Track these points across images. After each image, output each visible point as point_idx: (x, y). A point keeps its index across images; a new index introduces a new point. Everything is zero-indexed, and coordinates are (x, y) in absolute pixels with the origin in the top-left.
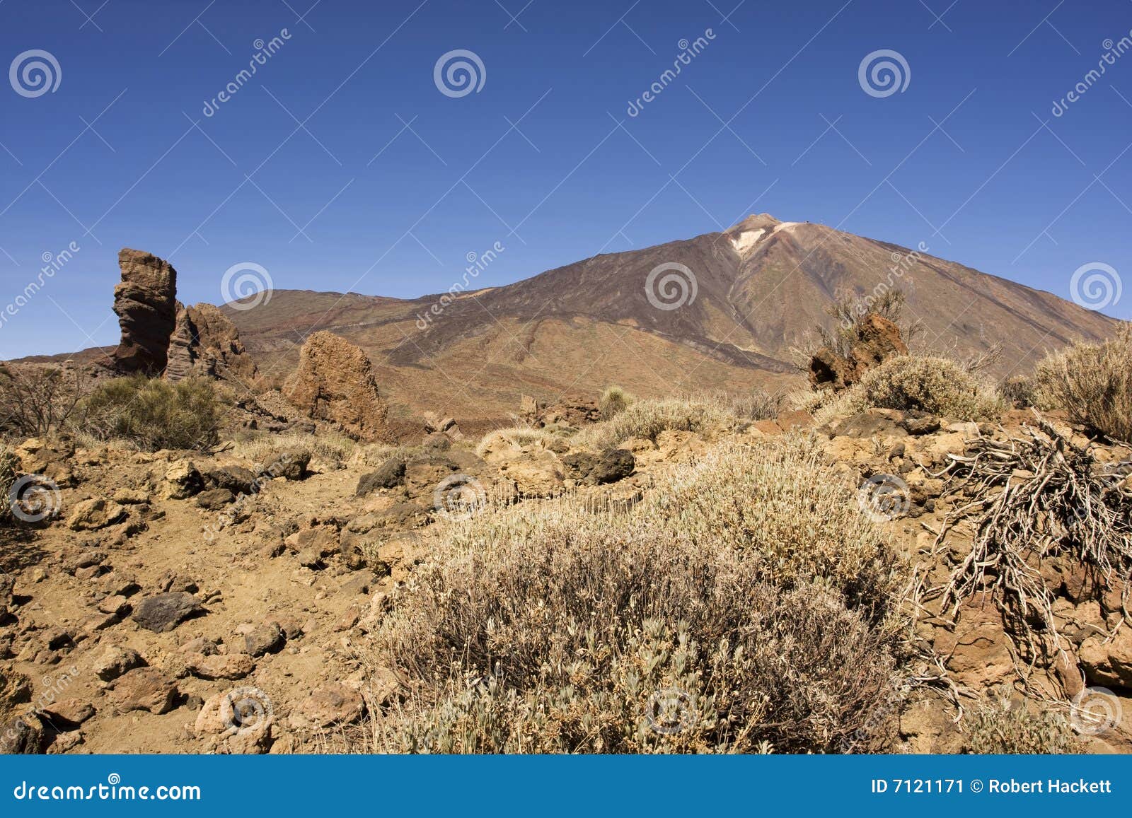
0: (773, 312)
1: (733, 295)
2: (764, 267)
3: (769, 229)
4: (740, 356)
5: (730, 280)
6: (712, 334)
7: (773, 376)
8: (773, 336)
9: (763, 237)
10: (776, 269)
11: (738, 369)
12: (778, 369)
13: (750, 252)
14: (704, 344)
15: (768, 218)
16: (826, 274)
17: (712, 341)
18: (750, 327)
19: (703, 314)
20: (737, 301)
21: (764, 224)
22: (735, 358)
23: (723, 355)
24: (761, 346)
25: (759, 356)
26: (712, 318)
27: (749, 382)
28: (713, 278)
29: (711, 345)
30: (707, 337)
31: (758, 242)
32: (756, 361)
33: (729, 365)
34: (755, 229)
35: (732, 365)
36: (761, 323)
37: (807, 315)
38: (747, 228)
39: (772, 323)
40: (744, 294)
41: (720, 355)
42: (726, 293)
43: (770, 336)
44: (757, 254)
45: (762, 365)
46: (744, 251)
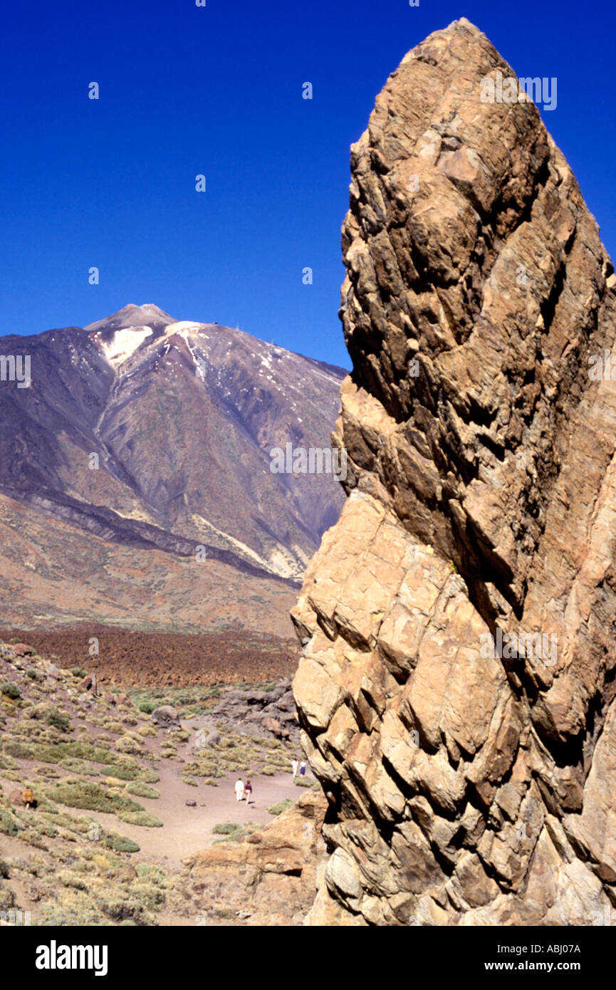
0: (166, 459)
1: (104, 428)
2: (153, 388)
3: (159, 330)
4: (123, 526)
5: (99, 405)
6: (74, 489)
7: (180, 561)
8: (167, 497)
9: (149, 340)
10: (171, 393)
11: (124, 549)
12: (183, 550)
13: (129, 362)
14: (65, 505)
15: (157, 312)
16: (245, 406)
17: (76, 501)
18: (132, 482)
19: (59, 456)
20: (111, 438)
21: (149, 320)
22: (116, 529)
23: (98, 525)
24: (150, 512)
25: (149, 527)
26: (72, 463)
27: (143, 570)
28: (73, 399)
29: (75, 506)
30: (67, 493)
31: (142, 348)
32: (147, 536)
33: (107, 541)
34: (138, 326)
35: (111, 540)
36: (148, 475)
37: (219, 467)
38: (122, 325)
39: (165, 477)
40: (122, 429)
41: (91, 523)
42: (93, 425)
43: (162, 497)
44: (141, 367)
45: (157, 542)
46: (121, 360)
